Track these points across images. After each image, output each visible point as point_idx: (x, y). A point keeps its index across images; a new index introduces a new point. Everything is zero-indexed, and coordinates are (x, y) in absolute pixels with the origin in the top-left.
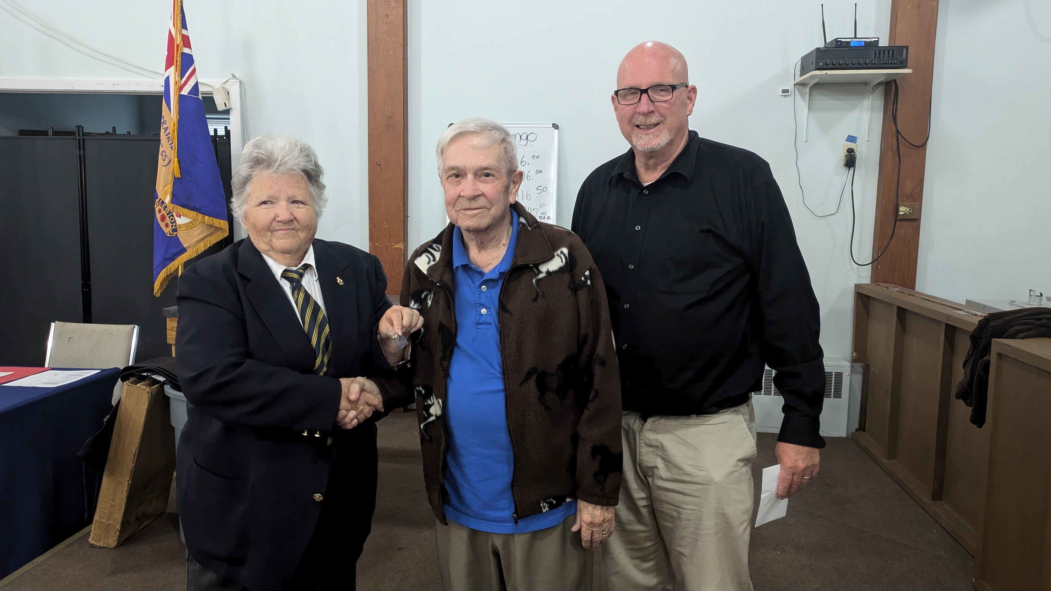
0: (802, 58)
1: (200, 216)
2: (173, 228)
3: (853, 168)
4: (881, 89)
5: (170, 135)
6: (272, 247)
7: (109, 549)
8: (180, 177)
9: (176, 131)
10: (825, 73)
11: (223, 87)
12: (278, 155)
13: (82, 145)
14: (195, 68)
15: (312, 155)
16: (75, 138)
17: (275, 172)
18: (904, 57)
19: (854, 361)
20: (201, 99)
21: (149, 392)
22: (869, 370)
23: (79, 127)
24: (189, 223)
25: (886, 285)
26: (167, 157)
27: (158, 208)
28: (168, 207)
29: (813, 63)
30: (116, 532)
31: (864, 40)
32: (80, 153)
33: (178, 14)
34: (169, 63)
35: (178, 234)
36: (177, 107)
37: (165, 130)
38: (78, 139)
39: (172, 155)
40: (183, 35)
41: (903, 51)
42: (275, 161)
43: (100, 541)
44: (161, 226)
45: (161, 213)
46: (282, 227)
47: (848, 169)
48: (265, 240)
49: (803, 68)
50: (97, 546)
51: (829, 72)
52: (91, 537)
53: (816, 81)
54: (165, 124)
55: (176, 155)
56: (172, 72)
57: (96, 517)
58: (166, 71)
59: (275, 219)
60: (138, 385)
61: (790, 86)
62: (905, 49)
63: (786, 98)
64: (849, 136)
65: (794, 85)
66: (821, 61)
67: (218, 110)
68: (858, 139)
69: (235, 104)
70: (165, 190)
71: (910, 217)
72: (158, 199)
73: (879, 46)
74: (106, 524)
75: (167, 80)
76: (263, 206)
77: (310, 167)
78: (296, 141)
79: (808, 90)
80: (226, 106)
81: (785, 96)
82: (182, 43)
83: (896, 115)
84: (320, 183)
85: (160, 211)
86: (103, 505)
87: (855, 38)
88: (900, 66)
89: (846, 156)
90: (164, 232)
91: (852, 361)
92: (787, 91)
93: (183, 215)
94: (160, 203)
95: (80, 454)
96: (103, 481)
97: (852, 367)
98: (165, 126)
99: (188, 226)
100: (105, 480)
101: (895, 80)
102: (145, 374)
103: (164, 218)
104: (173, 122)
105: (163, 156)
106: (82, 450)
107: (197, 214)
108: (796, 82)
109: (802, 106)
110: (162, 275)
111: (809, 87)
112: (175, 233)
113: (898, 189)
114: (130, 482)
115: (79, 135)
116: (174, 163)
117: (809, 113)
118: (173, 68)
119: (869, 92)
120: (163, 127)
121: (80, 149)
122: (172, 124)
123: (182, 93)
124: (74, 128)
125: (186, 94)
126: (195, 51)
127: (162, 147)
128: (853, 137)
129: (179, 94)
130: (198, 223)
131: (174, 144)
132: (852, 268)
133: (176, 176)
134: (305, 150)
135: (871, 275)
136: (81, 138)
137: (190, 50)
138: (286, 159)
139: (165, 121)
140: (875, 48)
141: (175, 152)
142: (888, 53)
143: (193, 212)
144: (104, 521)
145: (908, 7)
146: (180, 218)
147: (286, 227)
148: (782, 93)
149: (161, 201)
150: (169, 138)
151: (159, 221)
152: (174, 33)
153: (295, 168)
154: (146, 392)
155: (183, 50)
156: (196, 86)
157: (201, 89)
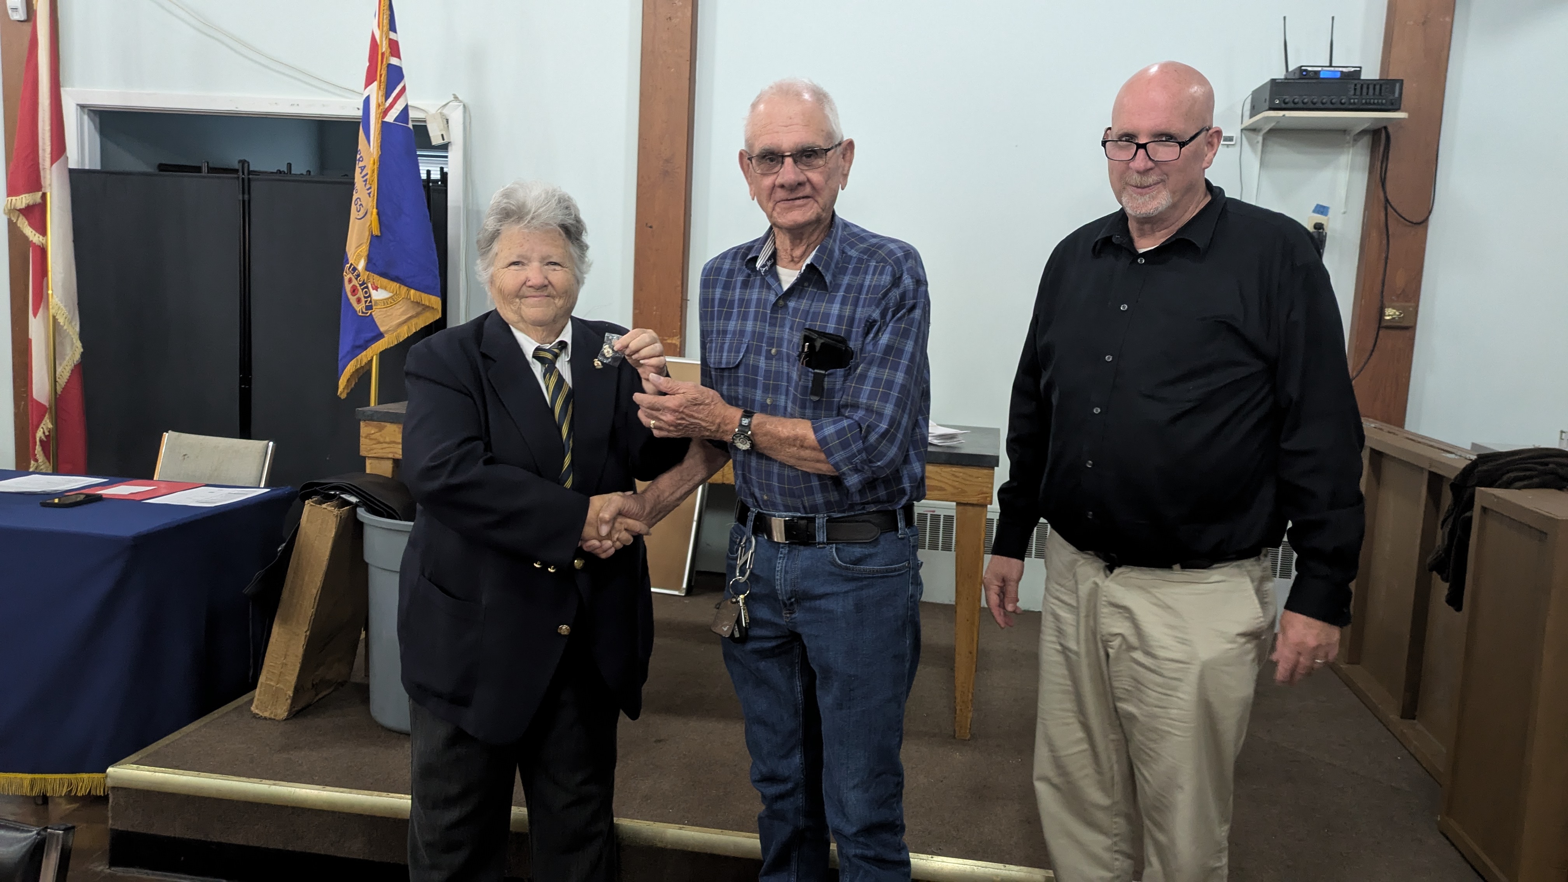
0: (1253, 92)
1: (404, 289)
4: (1366, 140)
5: (367, 177)
6: (522, 317)
7: (277, 721)
8: (379, 235)
9: (376, 171)
10: (1281, 115)
11: (440, 113)
12: (532, 205)
13: (246, 187)
14: (405, 85)
15: (572, 208)
16: (238, 178)
17: (526, 227)
18: (1397, 95)
20: (412, 128)
21: (337, 515)
23: (243, 162)
24: (389, 298)
26: (363, 207)
27: (348, 276)
29: (1266, 100)
30: (287, 700)
31: (1341, 69)
32: (243, 197)
33: (385, 12)
34: (370, 78)
35: (373, 313)
36: (379, 138)
37: (361, 169)
38: (241, 178)
39: (370, 204)
40: (390, 40)
41: (1395, 87)
42: (528, 213)
43: (266, 711)
44: (351, 301)
46: (534, 294)
48: (513, 308)
49: (1254, 106)
50: (262, 716)
51: (1287, 114)
52: (254, 705)
53: (1272, 125)
54: (362, 161)
55: (375, 204)
56: (374, 91)
57: (262, 679)
58: (365, 88)
59: (525, 283)
60: (324, 506)
61: (1235, 132)
62: (1398, 85)
63: (1229, 148)
64: (1320, 204)
65: (1242, 130)
66: (1277, 97)
67: (433, 144)
68: (1330, 210)
69: (456, 137)
70: (358, 251)
71: (1401, 324)
73: (1363, 78)
74: (274, 688)
75: (367, 101)
76: (513, 267)
77: (569, 221)
78: (554, 190)
79: (1260, 139)
80: (443, 139)
82: (389, 50)
83: (1385, 178)
84: (582, 242)
85: (350, 281)
86: (272, 662)
87: (1331, 66)
88: (1390, 107)
92: (1230, 139)
93: (382, 288)
95: (247, 592)
96: (273, 630)
98: (361, 164)
99: (387, 303)
100: (276, 629)
101: (1385, 128)
102: (333, 493)
103: (356, 291)
104: (372, 159)
105: (358, 206)
106: (249, 587)
107: (400, 287)
108: (1243, 126)
109: (1252, 159)
110: (350, 368)
111: (1262, 133)
113: (1383, 282)
114: (308, 633)
115: (243, 174)
116: (371, 216)
117: (1261, 171)
118: (375, 84)
119: (1347, 143)
120: (359, 165)
121: (243, 193)
122: (372, 162)
123: (388, 119)
124: (236, 162)
125: (392, 122)
126: (406, 62)
127: (356, 193)
128: (1324, 207)
129: (382, 121)
130: (401, 299)
131: (372, 190)
133: (374, 233)
134: (565, 200)
136: (246, 176)
137: (398, 60)
138: (541, 210)
139: (361, 157)
140: (1356, 82)
141: (373, 200)
142: (1374, 89)
143: (395, 283)
144: (272, 683)
145: (1408, 23)
146: (377, 291)
147: (538, 294)
150: (366, 181)
152: (379, 37)
153: (551, 222)
154: (334, 515)
155: (389, 61)
156: (405, 110)
157: (412, 114)
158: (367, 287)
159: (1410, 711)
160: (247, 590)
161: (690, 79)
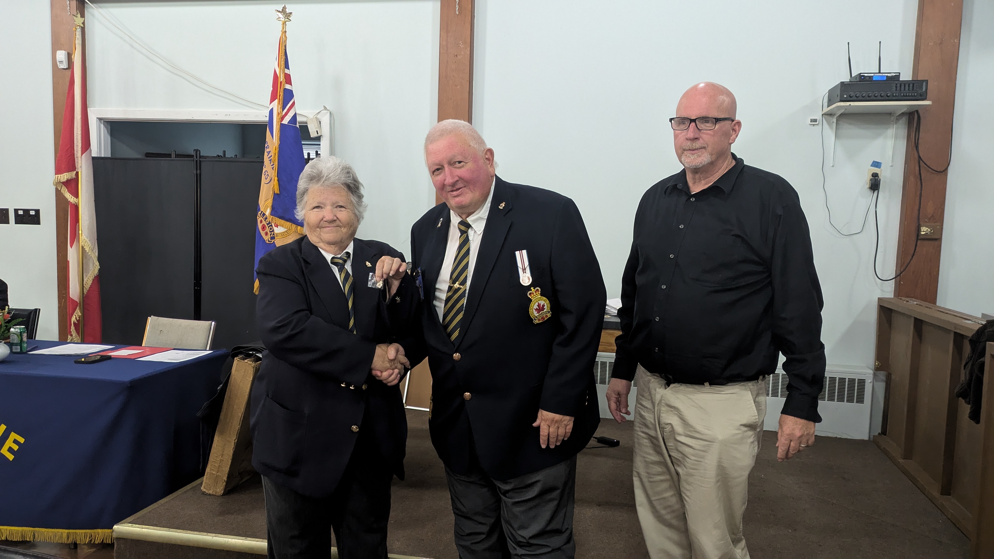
0: (829, 90)
1: (294, 226)
2: (271, 236)
3: (877, 191)
4: (904, 120)
5: (272, 158)
6: (321, 240)
7: (217, 496)
8: (279, 193)
9: (277, 154)
10: (848, 105)
11: (316, 117)
12: (325, 173)
13: (198, 166)
14: (294, 101)
15: (352, 174)
16: (194, 160)
17: (322, 185)
18: (924, 89)
19: (877, 369)
20: (298, 127)
21: (254, 367)
22: (891, 377)
23: (196, 151)
24: (285, 232)
25: (907, 299)
26: (269, 176)
27: (260, 219)
28: (268, 218)
29: (838, 95)
30: (223, 483)
31: (886, 75)
32: (197, 172)
33: (282, 56)
34: (273, 97)
35: (275, 242)
36: (278, 134)
37: (268, 153)
38: (195, 160)
39: (273, 175)
40: (285, 73)
41: (922, 85)
42: (323, 177)
43: (210, 490)
44: (262, 234)
45: (262, 224)
46: (328, 225)
47: (873, 192)
48: (316, 234)
49: (830, 100)
50: (207, 493)
51: (852, 104)
52: (203, 486)
53: (842, 111)
54: (268, 148)
55: (276, 174)
56: (276, 105)
57: (208, 470)
58: (270, 103)
59: (322, 219)
60: (246, 361)
61: (818, 116)
62: (924, 83)
63: (815, 127)
64: (874, 161)
65: (822, 115)
66: (845, 93)
67: (311, 137)
68: (882, 165)
69: (325, 131)
70: (266, 204)
71: (930, 237)
72: (260, 211)
73: (901, 80)
74: (215, 475)
75: (271, 112)
76: (315, 210)
77: (350, 181)
79: (835, 120)
80: (318, 134)
81: (814, 125)
82: (285, 80)
83: (918, 144)
84: (360, 193)
85: (261, 222)
86: (214, 459)
87: (880, 73)
88: (920, 98)
89: (871, 180)
90: (264, 239)
91: (875, 370)
92: (815, 121)
93: (280, 226)
94: (261, 215)
95: (199, 415)
97: (875, 375)
98: (268, 150)
99: (284, 235)
100: (216, 438)
101: (917, 111)
102: (251, 353)
104: (274, 146)
105: (266, 175)
106: (200, 412)
107: (291, 225)
108: (823, 113)
109: (830, 133)
111: (836, 117)
112: (273, 240)
113: (919, 210)
114: (236, 441)
115: (197, 158)
116: (274, 182)
117: (836, 141)
118: (276, 101)
119: (893, 121)
120: (266, 150)
121: (197, 169)
122: (274, 149)
123: (284, 122)
124: (192, 151)
125: (287, 124)
126: (295, 87)
127: (265, 168)
128: (878, 163)
129: (281, 124)
130: (292, 232)
131: (275, 165)
132: (876, 284)
133: (275, 192)
135: (894, 290)
137: (290, 86)
138: (330, 175)
139: (268, 145)
140: (897, 82)
141: (275, 172)
142: (909, 86)
143: (289, 223)
144: (214, 473)
145: (930, 44)
146: (278, 228)
147: (331, 225)
148: (811, 122)
149: (263, 213)
150: (271, 160)
151: (260, 230)
152: (279, 72)
153: (337, 182)
154: (252, 366)
155: (285, 86)
156: (295, 117)
157: (299, 119)
158: (271, 225)
159: (946, 490)
160: (199, 414)
161: (469, 92)
